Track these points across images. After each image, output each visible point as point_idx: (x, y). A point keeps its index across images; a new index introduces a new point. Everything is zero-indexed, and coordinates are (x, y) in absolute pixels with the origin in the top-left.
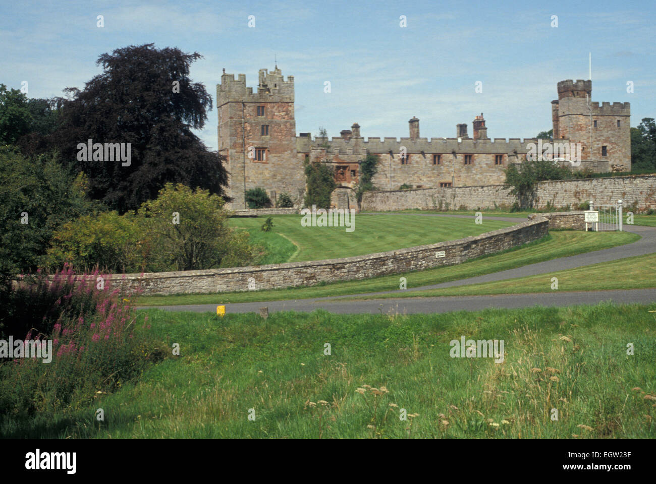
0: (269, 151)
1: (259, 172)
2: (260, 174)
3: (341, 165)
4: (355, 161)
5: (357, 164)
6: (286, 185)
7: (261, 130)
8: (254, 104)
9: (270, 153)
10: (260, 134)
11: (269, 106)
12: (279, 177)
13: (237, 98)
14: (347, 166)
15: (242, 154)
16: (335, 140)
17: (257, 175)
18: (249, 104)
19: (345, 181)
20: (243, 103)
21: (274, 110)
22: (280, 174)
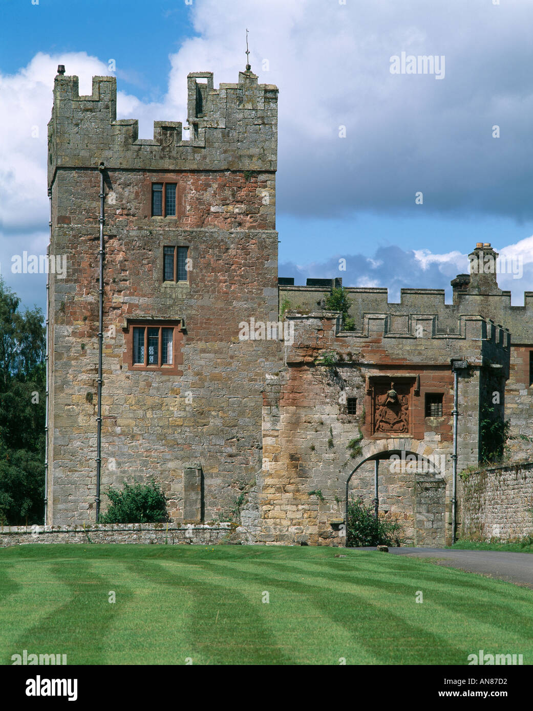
0: (184, 332)
1: (150, 401)
2: (152, 408)
3: (389, 374)
4: (440, 361)
5: (447, 373)
6: (239, 448)
7: (159, 263)
8: (139, 176)
9: (190, 340)
10: (156, 274)
11: (188, 183)
12: (215, 422)
13: (83, 153)
14: (412, 380)
15: (95, 340)
16: (410, 298)
17: (140, 413)
18: (123, 177)
19: (405, 430)
20: (104, 172)
21: (207, 196)
22: (222, 409)
